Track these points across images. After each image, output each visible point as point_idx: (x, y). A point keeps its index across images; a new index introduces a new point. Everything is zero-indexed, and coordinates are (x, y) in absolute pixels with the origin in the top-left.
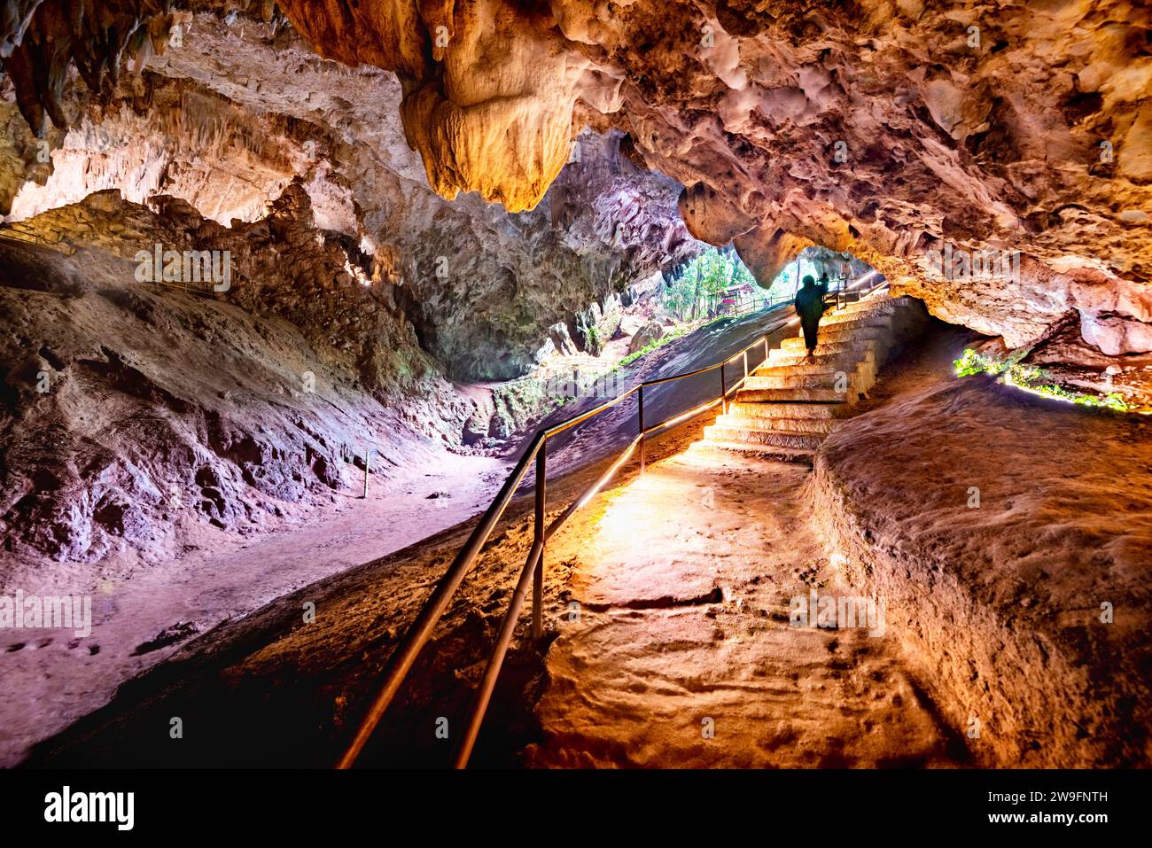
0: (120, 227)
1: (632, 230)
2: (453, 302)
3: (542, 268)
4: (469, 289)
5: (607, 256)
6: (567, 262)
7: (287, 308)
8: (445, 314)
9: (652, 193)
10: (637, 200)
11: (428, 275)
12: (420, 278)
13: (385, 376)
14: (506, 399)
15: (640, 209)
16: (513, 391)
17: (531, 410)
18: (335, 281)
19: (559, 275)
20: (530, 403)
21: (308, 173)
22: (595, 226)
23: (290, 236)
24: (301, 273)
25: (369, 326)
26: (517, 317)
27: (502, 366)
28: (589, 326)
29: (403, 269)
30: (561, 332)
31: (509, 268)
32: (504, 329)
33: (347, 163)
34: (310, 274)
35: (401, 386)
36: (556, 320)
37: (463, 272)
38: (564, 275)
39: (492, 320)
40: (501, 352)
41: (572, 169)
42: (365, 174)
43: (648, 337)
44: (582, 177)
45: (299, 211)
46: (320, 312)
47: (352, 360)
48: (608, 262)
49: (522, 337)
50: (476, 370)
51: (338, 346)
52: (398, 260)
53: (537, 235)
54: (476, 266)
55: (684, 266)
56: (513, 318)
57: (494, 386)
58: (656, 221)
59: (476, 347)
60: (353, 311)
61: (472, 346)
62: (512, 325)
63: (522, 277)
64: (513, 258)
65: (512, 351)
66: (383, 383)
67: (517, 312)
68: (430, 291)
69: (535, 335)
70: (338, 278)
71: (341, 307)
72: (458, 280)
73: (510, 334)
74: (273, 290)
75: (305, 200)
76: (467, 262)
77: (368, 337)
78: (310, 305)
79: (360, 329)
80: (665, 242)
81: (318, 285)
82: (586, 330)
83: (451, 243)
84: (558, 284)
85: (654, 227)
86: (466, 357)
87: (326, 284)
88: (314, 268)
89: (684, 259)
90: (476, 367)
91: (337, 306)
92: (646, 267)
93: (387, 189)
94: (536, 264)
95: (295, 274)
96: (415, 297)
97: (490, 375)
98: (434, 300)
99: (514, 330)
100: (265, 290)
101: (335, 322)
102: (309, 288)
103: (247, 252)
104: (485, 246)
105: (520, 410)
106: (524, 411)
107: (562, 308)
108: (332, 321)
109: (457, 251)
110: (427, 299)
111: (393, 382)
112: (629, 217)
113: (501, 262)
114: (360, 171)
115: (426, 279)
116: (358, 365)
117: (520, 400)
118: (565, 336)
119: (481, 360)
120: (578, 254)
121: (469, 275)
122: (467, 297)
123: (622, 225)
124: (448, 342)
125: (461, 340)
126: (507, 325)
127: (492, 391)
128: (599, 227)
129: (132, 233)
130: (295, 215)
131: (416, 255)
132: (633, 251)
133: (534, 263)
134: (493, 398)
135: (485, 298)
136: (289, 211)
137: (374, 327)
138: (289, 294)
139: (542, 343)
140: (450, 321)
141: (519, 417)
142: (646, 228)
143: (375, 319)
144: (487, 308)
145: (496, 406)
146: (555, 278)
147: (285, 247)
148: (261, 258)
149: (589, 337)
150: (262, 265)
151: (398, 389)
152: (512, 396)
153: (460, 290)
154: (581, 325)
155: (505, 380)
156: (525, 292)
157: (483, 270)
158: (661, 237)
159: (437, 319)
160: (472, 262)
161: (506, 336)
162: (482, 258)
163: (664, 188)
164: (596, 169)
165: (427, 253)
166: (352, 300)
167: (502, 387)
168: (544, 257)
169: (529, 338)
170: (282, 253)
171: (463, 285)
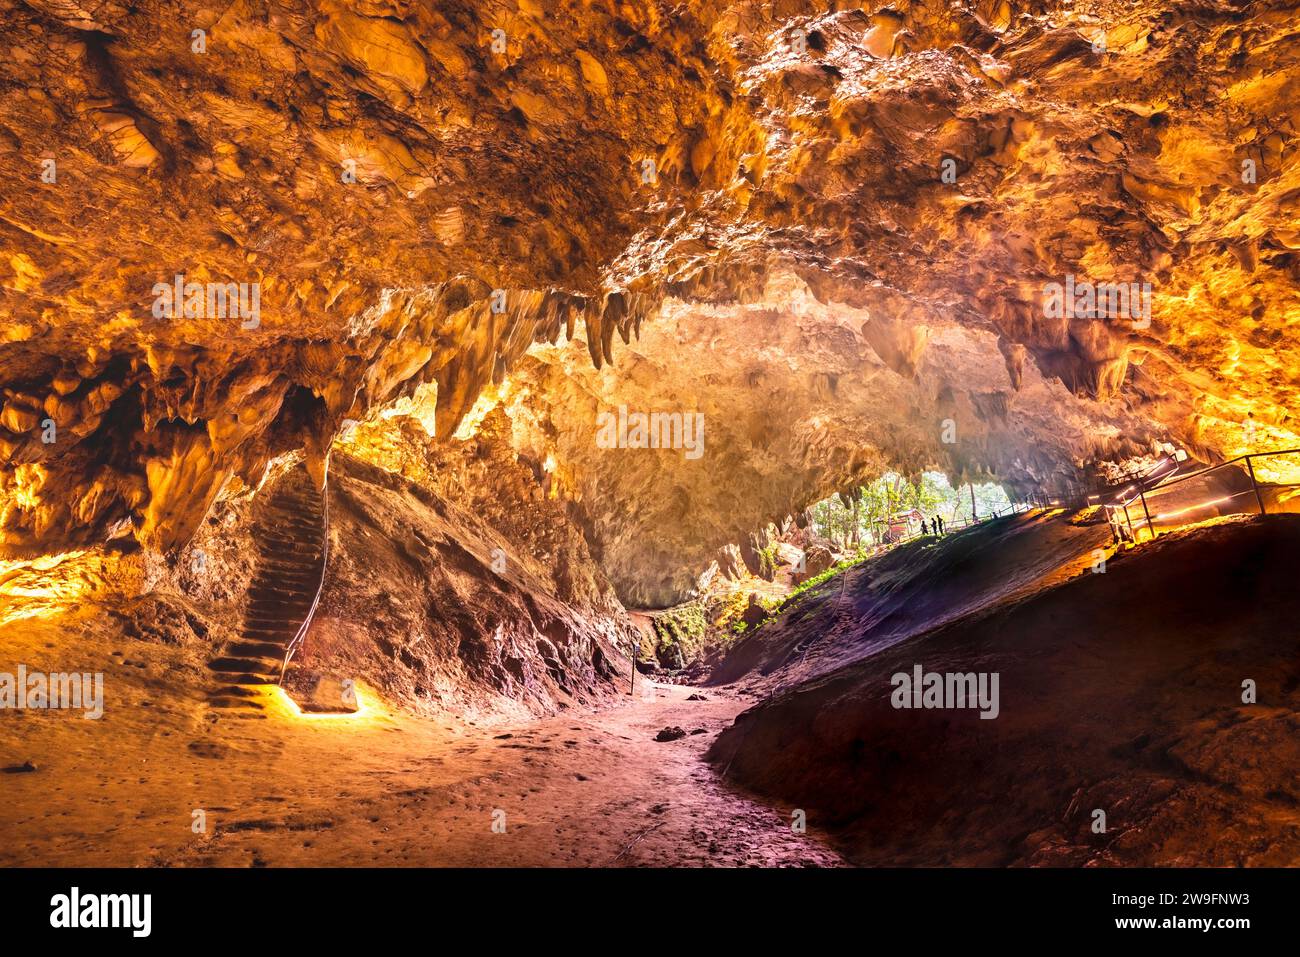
0: (379, 440)
1: (820, 451)
2: (623, 520)
3: (721, 487)
4: (641, 507)
5: (790, 476)
6: (746, 480)
7: (495, 518)
8: (614, 532)
9: (847, 419)
10: (826, 425)
11: (606, 493)
12: (598, 495)
13: (579, 590)
14: (669, 628)
15: (828, 433)
16: (675, 619)
17: (697, 641)
18: (531, 494)
19: (738, 494)
20: (696, 633)
21: (509, 399)
22: (790, 446)
23: (494, 453)
24: (504, 486)
25: (561, 539)
26: (686, 538)
27: (662, 592)
28: (762, 548)
29: (584, 485)
30: (730, 555)
31: (684, 487)
32: (668, 550)
33: (553, 391)
34: (511, 488)
35: (591, 601)
36: (726, 541)
37: (638, 490)
38: (742, 494)
39: (658, 540)
40: (662, 576)
41: (775, 396)
42: (568, 400)
43: (817, 563)
44: (784, 404)
45: (503, 431)
46: (519, 523)
47: (549, 572)
48: (790, 482)
49: (686, 559)
50: (635, 595)
51: (538, 557)
52: (580, 478)
53: (721, 456)
54: (650, 485)
55: (862, 488)
56: (680, 539)
57: (656, 614)
58: (841, 444)
59: (637, 569)
60: (548, 524)
61: (634, 567)
62: (677, 546)
63: (699, 496)
64: (690, 478)
65: (674, 575)
66: (578, 597)
67: (686, 532)
68: (605, 508)
69: (699, 558)
70: (534, 492)
71: (537, 519)
72: (632, 498)
73: (675, 555)
74: (483, 502)
75: (507, 421)
76: (643, 480)
77: (560, 550)
78: (513, 517)
79: (554, 541)
80: (849, 464)
81: (519, 498)
82: (760, 552)
83: (631, 462)
84: (737, 503)
85: (838, 450)
86: (625, 580)
87: (524, 498)
88: (514, 482)
89: (863, 482)
90: (635, 592)
91: (533, 518)
92: (825, 488)
93: (584, 412)
94: (714, 483)
95: (499, 487)
96: (588, 514)
97: (648, 601)
98: (607, 518)
99: (679, 552)
100: (476, 501)
101: (533, 534)
102: (511, 500)
103: (464, 465)
104: (664, 466)
105: (686, 640)
106: (689, 642)
107: (735, 528)
108: (530, 533)
109: (635, 469)
110: (601, 516)
111: (585, 597)
112: (818, 440)
113: (676, 481)
114: (565, 397)
115: (603, 496)
116: (555, 577)
117: (685, 630)
118: (733, 560)
119: (640, 585)
120: (762, 473)
121: (642, 494)
122: (636, 515)
123: (813, 447)
124: (611, 562)
125: (624, 560)
126: (672, 546)
127: (652, 619)
128: (794, 448)
129: (387, 445)
130: (499, 434)
131: (598, 472)
132: (815, 472)
133: (712, 482)
134: (655, 627)
135: (654, 517)
136: (494, 431)
137: (565, 541)
138: (496, 505)
139: (706, 567)
140: (617, 539)
141: (686, 649)
142: (831, 450)
143: (565, 532)
144: (655, 527)
145: (659, 635)
146: (734, 497)
147: (491, 462)
148: (473, 472)
149: (763, 559)
150: (474, 477)
151: (588, 605)
152: (674, 625)
153: (631, 509)
154: (755, 546)
155: (662, 608)
156: (699, 511)
157: (656, 489)
158: (846, 459)
159: (606, 538)
160: (648, 481)
161: (670, 558)
162: (658, 476)
163: (862, 414)
164: (795, 397)
165: (608, 471)
166: (546, 513)
167: (665, 616)
168: (724, 476)
169: (694, 561)
170: (489, 468)
171: (636, 503)
